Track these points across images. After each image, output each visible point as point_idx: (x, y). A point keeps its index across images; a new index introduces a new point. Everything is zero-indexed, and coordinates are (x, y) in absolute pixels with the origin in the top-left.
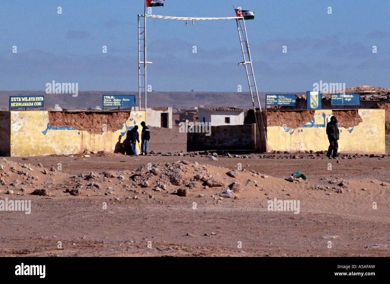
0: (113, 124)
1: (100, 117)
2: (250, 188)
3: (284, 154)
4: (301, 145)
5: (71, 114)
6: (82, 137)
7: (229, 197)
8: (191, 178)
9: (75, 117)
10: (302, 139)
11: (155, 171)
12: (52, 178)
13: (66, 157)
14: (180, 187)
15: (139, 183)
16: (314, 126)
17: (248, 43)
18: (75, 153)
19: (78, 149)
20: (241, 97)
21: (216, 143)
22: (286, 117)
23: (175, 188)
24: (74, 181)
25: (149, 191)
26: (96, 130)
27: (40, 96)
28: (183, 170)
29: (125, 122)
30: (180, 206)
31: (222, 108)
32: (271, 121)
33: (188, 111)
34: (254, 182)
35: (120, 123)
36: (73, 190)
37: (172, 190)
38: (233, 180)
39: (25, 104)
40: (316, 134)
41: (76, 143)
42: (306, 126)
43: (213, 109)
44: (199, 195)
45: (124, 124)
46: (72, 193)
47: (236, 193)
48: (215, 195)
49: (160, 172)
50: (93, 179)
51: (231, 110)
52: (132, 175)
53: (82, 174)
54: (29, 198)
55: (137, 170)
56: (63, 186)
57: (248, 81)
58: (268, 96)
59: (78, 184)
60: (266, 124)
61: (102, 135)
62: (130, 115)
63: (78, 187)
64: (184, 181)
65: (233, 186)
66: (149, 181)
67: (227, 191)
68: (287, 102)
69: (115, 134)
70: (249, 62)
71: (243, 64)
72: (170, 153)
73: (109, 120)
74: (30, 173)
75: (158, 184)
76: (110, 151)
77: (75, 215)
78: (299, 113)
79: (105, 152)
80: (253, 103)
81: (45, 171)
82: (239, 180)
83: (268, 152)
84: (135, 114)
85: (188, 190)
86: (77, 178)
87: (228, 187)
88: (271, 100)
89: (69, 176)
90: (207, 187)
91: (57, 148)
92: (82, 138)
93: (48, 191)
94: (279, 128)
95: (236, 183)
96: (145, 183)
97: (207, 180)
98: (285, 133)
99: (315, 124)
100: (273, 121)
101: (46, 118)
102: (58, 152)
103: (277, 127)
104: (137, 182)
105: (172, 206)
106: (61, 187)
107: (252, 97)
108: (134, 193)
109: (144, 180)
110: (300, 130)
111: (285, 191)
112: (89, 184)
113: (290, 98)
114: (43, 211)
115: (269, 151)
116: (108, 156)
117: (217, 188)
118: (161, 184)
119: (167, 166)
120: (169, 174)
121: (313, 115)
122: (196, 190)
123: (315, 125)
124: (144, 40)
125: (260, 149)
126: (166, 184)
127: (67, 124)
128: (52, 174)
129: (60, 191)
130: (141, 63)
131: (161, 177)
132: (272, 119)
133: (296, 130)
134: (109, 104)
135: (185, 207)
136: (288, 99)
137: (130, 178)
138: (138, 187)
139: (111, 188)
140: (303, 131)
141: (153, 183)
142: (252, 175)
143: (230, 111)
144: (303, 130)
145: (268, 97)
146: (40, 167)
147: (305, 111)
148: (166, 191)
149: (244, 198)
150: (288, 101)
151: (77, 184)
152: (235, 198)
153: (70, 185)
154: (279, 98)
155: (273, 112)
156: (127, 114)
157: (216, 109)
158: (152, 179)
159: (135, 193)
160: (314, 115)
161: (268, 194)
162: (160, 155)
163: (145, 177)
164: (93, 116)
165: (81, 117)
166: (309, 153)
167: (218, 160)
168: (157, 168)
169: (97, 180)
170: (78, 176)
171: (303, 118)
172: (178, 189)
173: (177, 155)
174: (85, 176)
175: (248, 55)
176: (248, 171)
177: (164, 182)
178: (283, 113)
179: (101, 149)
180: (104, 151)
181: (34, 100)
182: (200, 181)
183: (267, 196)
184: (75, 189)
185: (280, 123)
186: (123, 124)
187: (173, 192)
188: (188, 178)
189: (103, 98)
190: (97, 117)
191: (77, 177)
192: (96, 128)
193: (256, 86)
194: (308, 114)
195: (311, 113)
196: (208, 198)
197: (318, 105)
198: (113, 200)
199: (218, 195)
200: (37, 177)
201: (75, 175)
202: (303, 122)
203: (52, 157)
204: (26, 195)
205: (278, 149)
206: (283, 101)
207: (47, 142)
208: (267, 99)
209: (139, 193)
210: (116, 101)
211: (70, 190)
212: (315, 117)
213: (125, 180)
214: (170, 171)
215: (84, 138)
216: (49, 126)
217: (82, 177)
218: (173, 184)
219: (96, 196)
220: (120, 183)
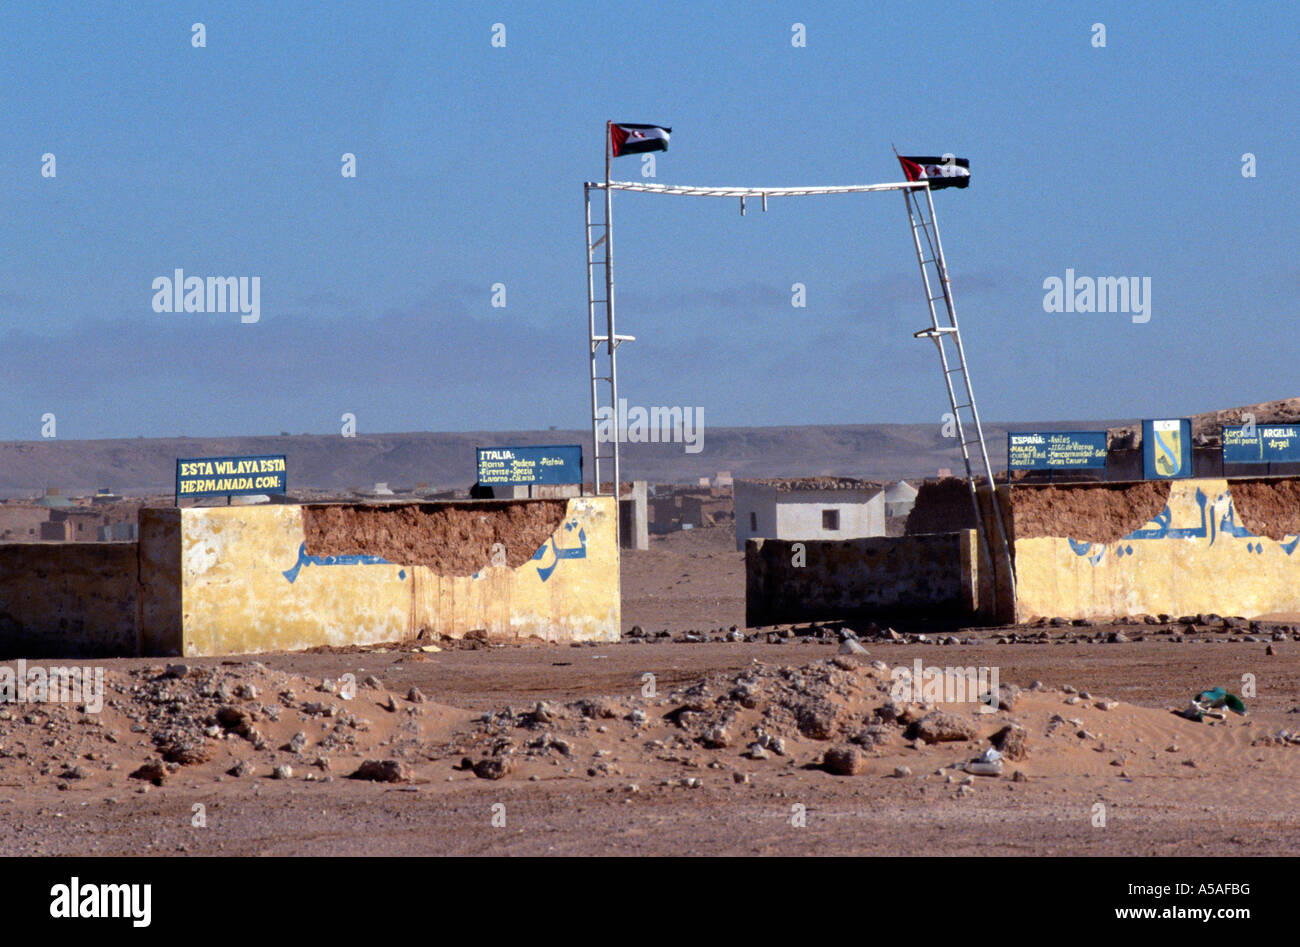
0: (513, 543)
1: (470, 519)
2: (1061, 742)
3: (1074, 629)
4: (1128, 599)
5: (375, 512)
6: (413, 586)
7: (995, 775)
8: (865, 714)
9: (388, 522)
10: (1131, 579)
11: (748, 695)
12: (414, 722)
13: (363, 656)
14: (832, 746)
15: (696, 734)
16: (1170, 533)
17: (944, 266)
18: (391, 640)
19: (399, 627)
20: (843, 443)
21: (841, 596)
22: (1075, 506)
23: (816, 749)
24: (486, 732)
25: (732, 762)
26: (458, 563)
27: (273, 457)
28: (838, 688)
29: (551, 536)
30: (845, 805)
31: (813, 480)
32: (1028, 521)
33: (681, 492)
34: (1075, 725)
35: (534, 539)
36: (484, 763)
37: (806, 754)
38: (1004, 719)
39: (228, 485)
40: (1178, 560)
41: (394, 607)
42: (1143, 535)
43: (784, 485)
44: (896, 770)
45: (548, 543)
46: (481, 771)
47: (1016, 761)
48: (947, 768)
49: (764, 697)
50: (546, 725)
51: (842, 485)
52: (671, 708)
53: (513, 710)
54: (345, 789)
55: (688, 693)
56: (451, 750)
57: (949, 389)
58: (1014, 439)
59: (500, 740)
60: (1013, 529)
61: (477, 579)
62: (568, 511)
63: (500, 752)
64: (842, 725)
65: (1006, 740)
66: (730, 727)
67: (988, 754)
68: (1080, 458)
69: (520, 576)
70: (951, 329)
71: (930, 335)
72: (698, 634)
73: (499, 529)
74: (342, 709)
75: (760, 735)
76: (504, 629)
77: (522, 841)
78: (1117, 493)
79: (489, 635)
80: (967, 462)
81: (391, 702)
82: (1024, 718)
83: (1021, 622)
84: (581, 507)
85: (860, 755)
86: (495, 722)
87: (989, 742)
88: (1027, 452)
89: (469, 715)
90: (920, 743)
91: (333, 626)
92: (413, 591)
93: (405, 767)
94: (1055, 543)
95: (1015, 727)
96: (717, 734)
97: (920, 721)
98: (1073, 559)
99: (1174, 525)
100: (1033, 522)
101: (296, 529)
102: (337, 638)
103: (1048, 539)
104: (689, 730)
105: (818, 807)
106: (444, 753)
107: (964, 442)
108: (682, 767)
109: (712, 725)
110: (1124, 548)
111: (1178, 751)
112: (535, 741)
113: (1090, 444)
114: (411, 830)
115: (1023, 620)
116: (499, 648)
117: (955, 744)
118: (769, 738)
119: (785, 675)
120: (793, 704)
121: (1166, 499)
122: (885, 752)
123: (1172, 530)
124: (604, 265)
125: (994, 614)
126: (786, 735)
127: (362, 545)
128: (414, 710)
129: (441, 766)
130: (599, 341)
131: (767, 713)
132: (1030, 514)
133: (1112, 549)
134: (496, 475)
135: (863, 811)
136: (1081, 447)
137: (666, 717)
138: (694, 749)
139: (608, 753)
140: (1134, 552)
141: (743, 734)
142: (1066, 702)
143: (839, 488)
144: (1133, 547)
145: (1014, 442)
146: (374, 688)
147: (1137, 484)
148: (785, 760)
149: (1044, 777)
150: (1082, 454)
151: (497, 742)
152: (1016, 777)
153: (474, 747)
154: (1050, 445)
155: (1033, 491)
156: (558, 507)
157: (793, 485)
158: (738, 721)
159: (686, 767)
160: (1170, 499)
161: (1123, 762)
162: (665, 639)
163: (716, 713)
164: (447, 519)
165: (407, 523)
166: (1157, 624)
167: (867, 653)
168: (755, 684)
169: (559, 728)
170: (499, 716)
171: (1132, 507)
172: (826, 750)
173: (725, 640)
174: (520, 716)
175: (944, 303)
176: (1051, 689)
177: (779, 729)
178: (1067, 493)
179: (475, 625)
180: (484, 631)
181: (255, 469)
182: (896, 724)
183: (1119, 770)
184: (489, 758)
185: (1059, 527)
186: (544, 541)
187: (808, 760)
188: (857, 714)
189: (478, 456)
190: (459, 521)
191: (494, 718)
192: (457, 557)
193: (975, 407)
194: (1148, 494)
195: (1157, 491)
196: (925, 778)
197: (1179, 463)
198: (618, 790)
199: (958, 767)
200: (367, 721)
201: (487, 714)
202: (1134, 522)
203: (316, 654)
204: (335, 780)
205: (1052, 611)
206: (1067, 455)
207: (301, 605)
208: (1013, 449)
209: (699, 766)
210: (520, 468)
211: (475, 763)
212: (1174, 503)
213: (649, 727)
214: (795, 693)
215: (417, 590)
216: (305, 552)
217: (510, 718)
218: (808, 736)
219: (561, 778)
220: (634, 737)
